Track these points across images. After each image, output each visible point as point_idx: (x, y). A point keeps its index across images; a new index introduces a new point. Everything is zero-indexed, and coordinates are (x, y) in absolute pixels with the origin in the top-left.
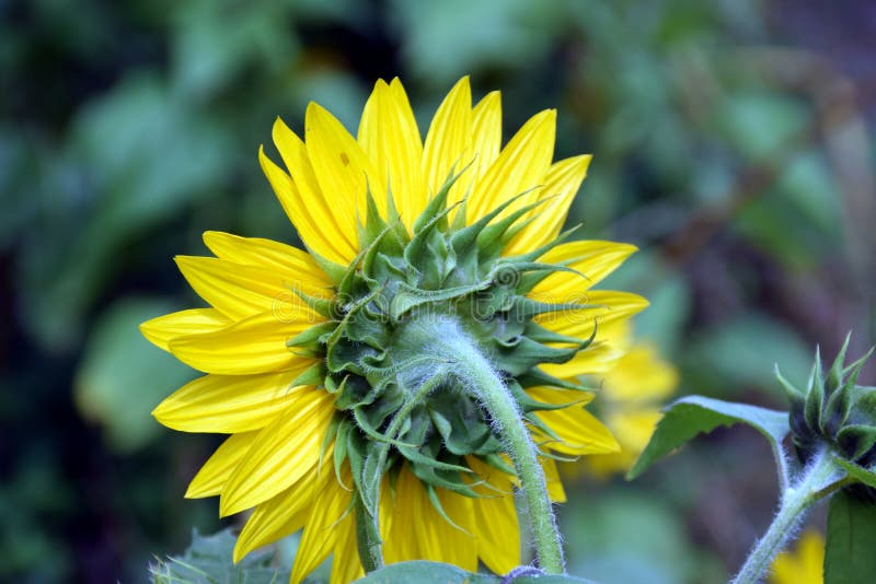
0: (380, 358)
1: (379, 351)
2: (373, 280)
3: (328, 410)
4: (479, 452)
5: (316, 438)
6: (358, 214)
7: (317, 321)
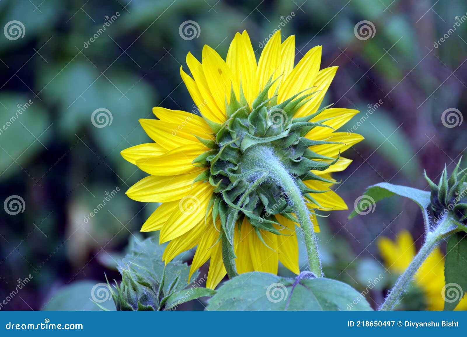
0: (236, 169)
1: (235, 165)
2: (233, 131)
3: (209, 192)
4: (282, 213)
5: (204, 206)
6: (226, 99)
7: (205, 150)
